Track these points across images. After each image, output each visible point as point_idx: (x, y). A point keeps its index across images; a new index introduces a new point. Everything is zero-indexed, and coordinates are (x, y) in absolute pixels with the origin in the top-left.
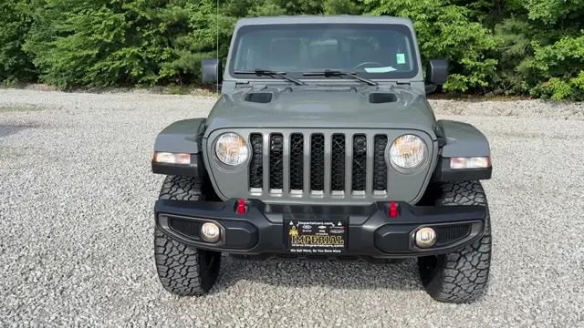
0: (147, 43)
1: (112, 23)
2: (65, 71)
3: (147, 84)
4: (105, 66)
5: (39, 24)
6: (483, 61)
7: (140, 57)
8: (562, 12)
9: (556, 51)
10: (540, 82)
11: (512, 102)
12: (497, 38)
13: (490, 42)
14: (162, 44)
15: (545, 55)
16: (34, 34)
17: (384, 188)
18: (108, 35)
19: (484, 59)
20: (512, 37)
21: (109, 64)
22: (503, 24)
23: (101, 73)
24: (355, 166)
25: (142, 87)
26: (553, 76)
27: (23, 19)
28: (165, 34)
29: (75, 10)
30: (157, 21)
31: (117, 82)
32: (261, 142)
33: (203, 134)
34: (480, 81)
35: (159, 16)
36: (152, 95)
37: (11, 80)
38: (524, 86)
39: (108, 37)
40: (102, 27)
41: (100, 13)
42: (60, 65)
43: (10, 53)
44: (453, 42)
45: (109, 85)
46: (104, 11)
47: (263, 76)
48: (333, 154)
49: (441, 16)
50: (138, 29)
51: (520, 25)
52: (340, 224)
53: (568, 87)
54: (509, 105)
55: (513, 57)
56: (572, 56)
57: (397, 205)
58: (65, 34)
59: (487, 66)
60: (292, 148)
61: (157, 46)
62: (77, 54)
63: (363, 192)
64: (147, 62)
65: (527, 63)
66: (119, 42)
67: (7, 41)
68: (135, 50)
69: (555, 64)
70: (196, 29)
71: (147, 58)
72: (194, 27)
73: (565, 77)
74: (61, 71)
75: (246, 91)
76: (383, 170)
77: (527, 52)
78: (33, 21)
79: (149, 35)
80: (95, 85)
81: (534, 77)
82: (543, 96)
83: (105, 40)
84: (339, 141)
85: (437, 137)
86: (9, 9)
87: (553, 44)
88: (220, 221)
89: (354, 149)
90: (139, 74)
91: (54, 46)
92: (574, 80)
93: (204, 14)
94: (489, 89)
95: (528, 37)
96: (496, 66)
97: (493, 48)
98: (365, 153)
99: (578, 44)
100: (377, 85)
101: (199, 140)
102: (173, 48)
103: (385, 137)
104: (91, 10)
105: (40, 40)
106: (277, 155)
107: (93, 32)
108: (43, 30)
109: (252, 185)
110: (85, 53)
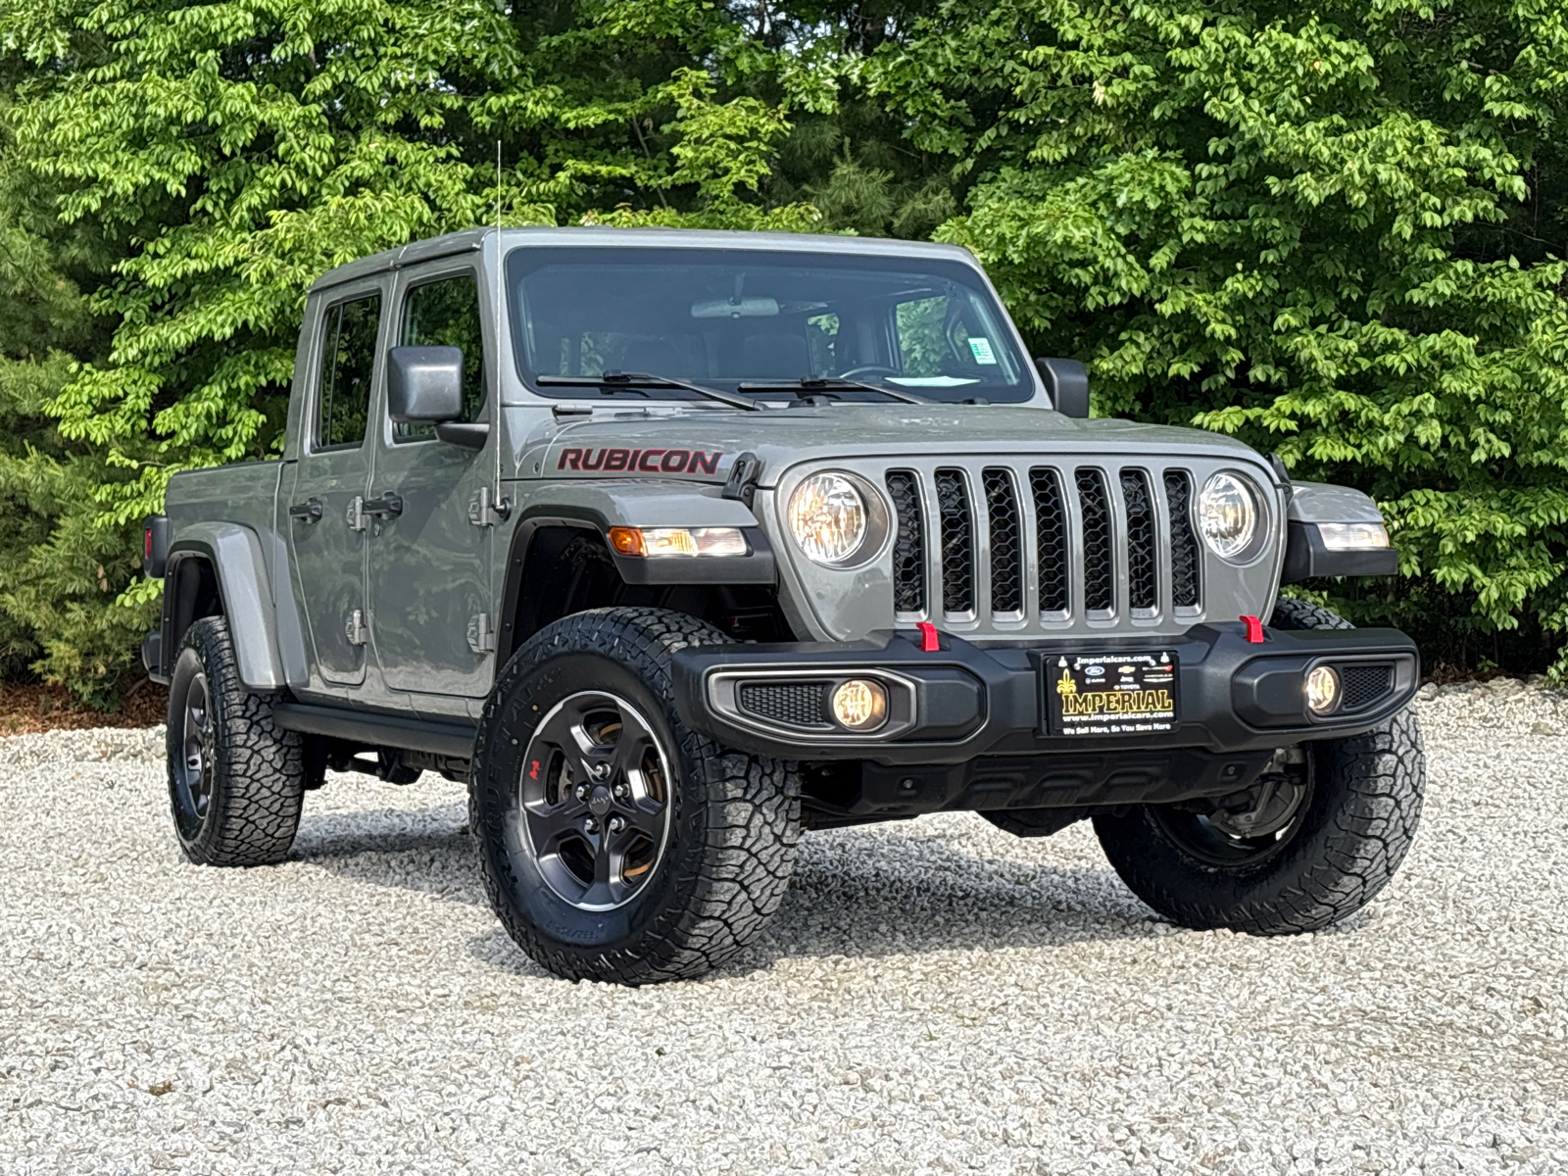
17: (1195, 599)
52: (1164, 659)
63: (1153, 610)
85: (1279, 478)
101: (747, 497)
106: (955, 525)
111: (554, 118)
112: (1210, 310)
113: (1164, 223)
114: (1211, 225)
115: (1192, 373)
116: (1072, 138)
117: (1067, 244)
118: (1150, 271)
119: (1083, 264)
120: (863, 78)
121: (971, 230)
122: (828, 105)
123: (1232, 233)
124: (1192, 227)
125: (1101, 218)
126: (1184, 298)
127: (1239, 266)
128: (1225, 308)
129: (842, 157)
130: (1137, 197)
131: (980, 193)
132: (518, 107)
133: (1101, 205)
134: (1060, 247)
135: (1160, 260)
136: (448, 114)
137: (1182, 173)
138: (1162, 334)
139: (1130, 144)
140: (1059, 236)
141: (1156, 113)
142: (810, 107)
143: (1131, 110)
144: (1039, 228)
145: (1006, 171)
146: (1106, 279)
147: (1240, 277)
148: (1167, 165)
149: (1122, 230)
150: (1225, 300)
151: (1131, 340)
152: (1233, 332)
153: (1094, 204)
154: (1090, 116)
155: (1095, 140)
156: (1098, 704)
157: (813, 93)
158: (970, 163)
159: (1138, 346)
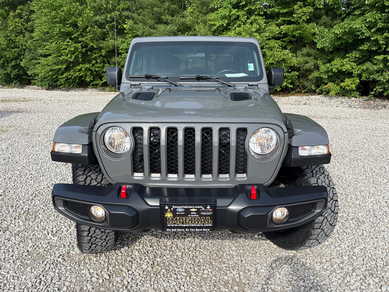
0: (94, 62)
1: (73, 49)
2: (47, 78)
3: (95, 86)
4: (70, 75)
5: (30, 50)
6: (290, 72)
7: (91, 70)
8: (336, 44)
9: (332, 67)
10: (322, 85)
11: (306, 97)
12: (298, 59)
13: (294, 61)
14: (104, 62)
15: (326, 69)
16: (28, 55)
17: (244, 171)
18: (71, 57)
19: (291, 71)
20: (306, 58)
21: (73, 74)
22: (301, 51)
23: (68, 79)
24: (221, 155)
25: (93, 88)
26: (330, 82)
27: (21, 47)
28: (105, 56)
29: (50, 41)
30: (100, 49)
31: (78, 85)
32: (142, 134)
33: (93, 128)
34: (288, 85)
35: (101, 45)
36: (98, 92)
37: (15, 84)
38: (313, 88)
39: (71, 58)
40: (67, 51)
41: (65, 43)
42: (43, 74)
43: (14, 67)
44: (273, 62)
45: (73, 86)
46: (68, 42)
47: (151, 79)
48: (203, 144)
49: (266, 46)
50: (89, 53)
51: (312, 51)
52: (208, 207)
53: (338, 88)
54: (304, 98)
55: (307, 70)
56: (341, 70)
57: (256, 187)
58: (46, 56)
59: (292, 76)
60: (168, 139)
61: (100, 63)
62: (53, 68)
63: (227, 175)
64: (95, 73)
65: (316, 74)
66: (78, 61)
67: (12, 60)
68: (88, 66)
69: (331, 74)
70: (123, 53)
71: (95, 71)
72: (122, 52)
73: (336, 82)
74: (44, 78)
75: (136, 90)
76: (244, 157)
77: (315, 68)
78: (27, 48)
79: (96, 57)
80: (65, 87)
81: (319, 82)
82: (324, 93)
83: (69, 59)
84: (208, 133)
85: (288, 129)
86: (12, 41)
87: (330, 63)
88: (105, 205)
89: (220, 140)
90: (90, 80)
91: (39, 63)
92: (342, 84)
93: (128, 44)
94: (293, 89)
95: (316, 58)
96: (297, 75)
97: (296, 65)
98: (229, 143)
99: (345, 63)
100: (235, 86)
101: (90, 133)
102: (110, 65)
103: (245, 130)
104: (60, 41)
105: (31, 60)
106: (156, 146)
107: (62, 55)
108: (33, 54)
109: (135, 169)
110: (57, 67)
111: (279, 12)
112: (380, 39)
113: (375, 24)
114: (383, 24)
115: (376, 49)
116: (361, 10)
117: (356, 28)
118: (371, 32)
119: (359, 31)
120: (329, 2)
121: (340, 26)
122: (321, 7)
123: (387, 25)
124: (380, 25)
125: (364, 23)
126: (376, 37)
127: (387, 31)
128: (383, 38)
129: (324, 15)
130: (370, 20)
131: (346, 20)
132: (273, 10)
133: (364, 21)
134: (355, 29)
135: (373, 30)
136: (264, 12)
137: (380, 15)
138: (372, 43)
139: (372, 11)
140: (354, 27)
141: (377, 5)
142: (319, 7)
143: (373, 5)
144: (351, 26)
145: (351, 16)
146: (363, 34)
147: (387, 33)
148: (377, 14)
149: (367, 25)
150: (384, 37)
151: (366, 44)
152: (384, 43)
153: (363, 21)
154: (365, 6)
155: (365, 10)
156: (181, 221)
157: (319, 5)
158: (345, 15)
159: (367, 45)
